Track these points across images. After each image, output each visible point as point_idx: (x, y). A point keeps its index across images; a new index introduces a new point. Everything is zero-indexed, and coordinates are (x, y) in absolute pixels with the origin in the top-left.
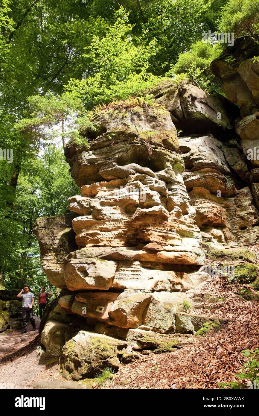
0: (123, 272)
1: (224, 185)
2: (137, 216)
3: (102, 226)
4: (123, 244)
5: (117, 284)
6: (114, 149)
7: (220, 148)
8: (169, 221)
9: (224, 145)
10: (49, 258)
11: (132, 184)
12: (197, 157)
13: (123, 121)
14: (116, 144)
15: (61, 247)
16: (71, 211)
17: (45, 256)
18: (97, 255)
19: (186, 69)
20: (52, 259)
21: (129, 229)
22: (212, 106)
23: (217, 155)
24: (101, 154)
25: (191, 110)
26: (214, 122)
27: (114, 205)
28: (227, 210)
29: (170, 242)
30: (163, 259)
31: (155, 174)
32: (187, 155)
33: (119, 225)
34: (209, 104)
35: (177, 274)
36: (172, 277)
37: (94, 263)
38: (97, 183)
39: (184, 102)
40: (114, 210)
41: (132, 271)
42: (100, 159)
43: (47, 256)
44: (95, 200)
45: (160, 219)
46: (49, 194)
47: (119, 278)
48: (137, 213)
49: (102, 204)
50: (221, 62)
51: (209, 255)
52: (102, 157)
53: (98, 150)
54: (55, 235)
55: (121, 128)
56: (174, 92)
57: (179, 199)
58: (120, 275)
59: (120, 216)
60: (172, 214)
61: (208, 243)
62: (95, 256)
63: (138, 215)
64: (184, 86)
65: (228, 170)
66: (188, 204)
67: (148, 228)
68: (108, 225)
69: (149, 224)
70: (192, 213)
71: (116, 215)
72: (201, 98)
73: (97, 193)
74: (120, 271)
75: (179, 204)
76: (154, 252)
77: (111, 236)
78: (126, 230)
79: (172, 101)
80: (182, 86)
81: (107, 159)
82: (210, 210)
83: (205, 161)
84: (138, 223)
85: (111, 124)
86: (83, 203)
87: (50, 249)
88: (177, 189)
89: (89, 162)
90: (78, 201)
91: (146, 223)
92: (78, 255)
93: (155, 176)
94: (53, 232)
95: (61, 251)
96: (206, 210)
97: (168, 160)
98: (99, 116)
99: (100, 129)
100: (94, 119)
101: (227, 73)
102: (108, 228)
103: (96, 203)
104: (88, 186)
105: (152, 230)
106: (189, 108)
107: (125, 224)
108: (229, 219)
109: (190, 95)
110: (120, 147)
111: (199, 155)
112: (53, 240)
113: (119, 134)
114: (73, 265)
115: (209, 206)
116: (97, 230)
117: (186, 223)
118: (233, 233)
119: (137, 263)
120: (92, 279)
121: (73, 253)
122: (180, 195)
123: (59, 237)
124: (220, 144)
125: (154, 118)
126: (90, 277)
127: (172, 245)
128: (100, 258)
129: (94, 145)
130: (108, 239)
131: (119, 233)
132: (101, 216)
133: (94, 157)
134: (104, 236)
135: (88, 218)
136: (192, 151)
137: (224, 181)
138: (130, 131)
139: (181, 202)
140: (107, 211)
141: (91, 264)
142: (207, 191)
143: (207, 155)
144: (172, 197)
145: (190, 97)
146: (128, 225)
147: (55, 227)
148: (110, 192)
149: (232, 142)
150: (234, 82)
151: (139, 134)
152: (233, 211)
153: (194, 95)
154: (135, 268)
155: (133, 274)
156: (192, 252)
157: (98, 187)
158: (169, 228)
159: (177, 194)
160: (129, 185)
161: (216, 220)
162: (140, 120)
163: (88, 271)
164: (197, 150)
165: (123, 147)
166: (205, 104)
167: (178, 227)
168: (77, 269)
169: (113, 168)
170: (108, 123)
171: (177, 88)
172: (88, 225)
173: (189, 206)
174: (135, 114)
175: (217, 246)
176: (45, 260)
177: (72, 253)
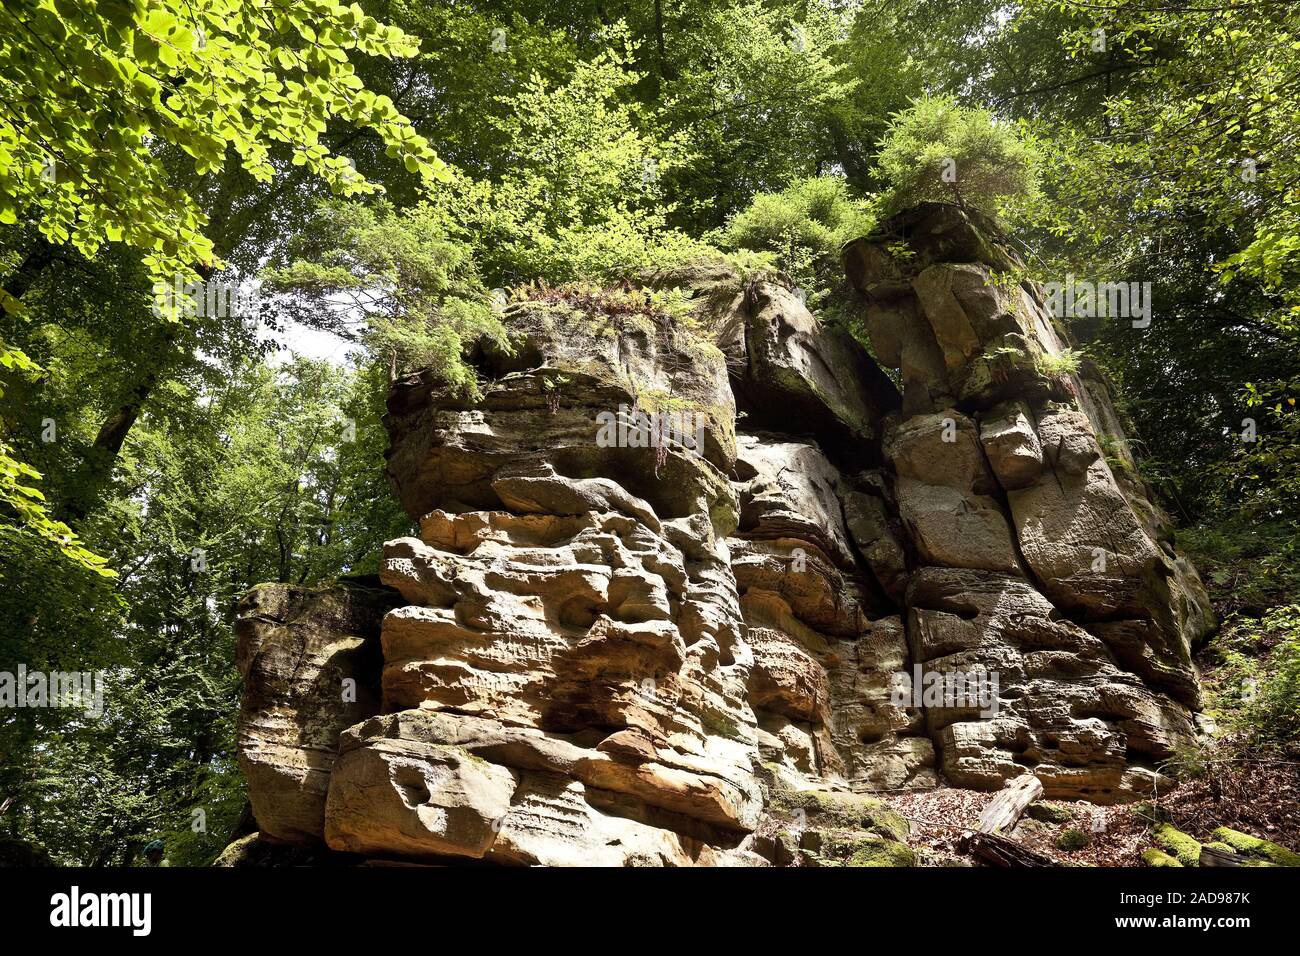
0: (533, 810)
1: (833, 598)
2: (598, 639)
3: (481, 651)
4: (535, 721)
5: (509, 843)
6: (554, 421)
7: (833, 486)
8: (683, 674)
9: (844, 480)
10: (271, 724)
11: (595, 541)
12: (773, 499)
13: (598, 347)
14: (564, 411)
15: (322, 695)
16: (385, 582)
17: (258, 716)
18: (461, 738)
19: (771, 241)
20: (282, 730)
21: (563, 676)
22: (830, 362)
23: (825, 506)
24: (510, 427)
25: (773, 359)
26: (830, 411)
27: (528, 594)
28: (831, 675)
29: (676, 738)
30: (654, 786)
31: (663, 524)
32: (746, 486)
33: (534, 658)
34: (823, 355)
35: (682, 843)
36: (670, 848)
37: (453, 764)
38: (481, 513)
39: (757, 331)
40: (526, 607)
41: (559, 809)
42: (505, 441)
43: (265, 717)
44: (471, 564)
45: (660, 661)
46: (192, 508)
47: (517, 827)
48: (597, 630)
49: (492, 581)
50: (874, 250)
51: (773, 803)
52: (511, 436)
53: (504, 415)
54: (309, 652)
55: (587, 365)
56: (733, 297)
57: (717, 612)
58: (524, 817)
59: (542, 631)
60: (693, 653)
61: (773, 764)
62: (456, 739)
63: (600, 637)
64: (763, 288)
65: (850, 557)
66: (737, 633)
67: (625, 684)
68: (500, 652)
69: (628, 672)
70: (744, 663)
71: (530, 623)
72: (805, 334)
73: (478, 543)
74: (525, 803)
75: (716, 627)
76: (630, 759)
77: (505, 688)
78: (553, 676)
79: (722, 321)
80: (757, 287)
81: (527, 449)
82: (789, 664)
83: (795, 516)
84: (596, 662)
85: (559, 347)
86: (434, 565)
87: (282, 696)
88: (714, 582)
89: (468, 445)
90: (418, 556)
91: (621, 667)
92: (404, 728)
93: (659, 530)
94: (303, 642)
95: (319, 709)
96: (779, 663)
97: (702, 492)
98: (523, 314)
99: (521, 352)
100: (507, 319)
101: (885, 282)
102: (499, 660)
103: (473, 575)
104: (451, 517)
105: (635, 693)
106: (770, 354)
107: (554, 658)
108: (833, 702)
109: (778, 316)
110: (573, 420)
111: (779, 495)
112: (299, 665)
113: (580, 383)
114: (384, 756)
115: (788, 653)
116: (463, 659)
117: (725, 691)
118: (839, 749)
119: (577, 786)
120: (441, 813)
121: (385, 720)
122: (720, 601)
123: (321, 661)
124: (835, 475)
125: (685, 361)
126: (435, 806)
127: (680, 750)
128: (469, 751)
129: (491, 396)
130: (494, 696)
131: (532, 683)
132: (485, 620)
133: (486, 430)
134: (484, 683)
135: (440, 616)
136: (760, 480)
137: (836, 585)
138: (614, 382)
139: (720, 624)
140: (507, 605)
141: (442, 763)
142: (786, 607)
143: (802, 501)
144: (699, 604)
145: (777, 323)
146: (563, 661)
147: (314, 625)
148: (520, 551)
149: (868, 477)
150: (897, 312)
151: (637, 397)
152: (849, 680)
153: (789, 319)
154: (569, 801)
155: (561, 821)
156: (733, 783)
157: (483, 525)
158: (678, 696)
159: (713, 598)
160: (585, 542)
161: (799, 698)
162: (645, 356)
163: (430, 787)
164: (776, 480)
165: (586, 424)
166: (814, 352)
167: (703, 698)
168: (393, 772)
169: (543, 479)
170: (550, 340)
171: (742, 286)
172: (437, 640)
173: (740, 641)
174: (632, 335)
175: (795, 781)
176: (257, 728)
177: (381, 717)
